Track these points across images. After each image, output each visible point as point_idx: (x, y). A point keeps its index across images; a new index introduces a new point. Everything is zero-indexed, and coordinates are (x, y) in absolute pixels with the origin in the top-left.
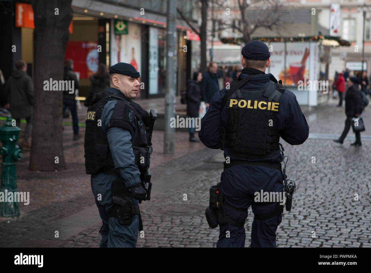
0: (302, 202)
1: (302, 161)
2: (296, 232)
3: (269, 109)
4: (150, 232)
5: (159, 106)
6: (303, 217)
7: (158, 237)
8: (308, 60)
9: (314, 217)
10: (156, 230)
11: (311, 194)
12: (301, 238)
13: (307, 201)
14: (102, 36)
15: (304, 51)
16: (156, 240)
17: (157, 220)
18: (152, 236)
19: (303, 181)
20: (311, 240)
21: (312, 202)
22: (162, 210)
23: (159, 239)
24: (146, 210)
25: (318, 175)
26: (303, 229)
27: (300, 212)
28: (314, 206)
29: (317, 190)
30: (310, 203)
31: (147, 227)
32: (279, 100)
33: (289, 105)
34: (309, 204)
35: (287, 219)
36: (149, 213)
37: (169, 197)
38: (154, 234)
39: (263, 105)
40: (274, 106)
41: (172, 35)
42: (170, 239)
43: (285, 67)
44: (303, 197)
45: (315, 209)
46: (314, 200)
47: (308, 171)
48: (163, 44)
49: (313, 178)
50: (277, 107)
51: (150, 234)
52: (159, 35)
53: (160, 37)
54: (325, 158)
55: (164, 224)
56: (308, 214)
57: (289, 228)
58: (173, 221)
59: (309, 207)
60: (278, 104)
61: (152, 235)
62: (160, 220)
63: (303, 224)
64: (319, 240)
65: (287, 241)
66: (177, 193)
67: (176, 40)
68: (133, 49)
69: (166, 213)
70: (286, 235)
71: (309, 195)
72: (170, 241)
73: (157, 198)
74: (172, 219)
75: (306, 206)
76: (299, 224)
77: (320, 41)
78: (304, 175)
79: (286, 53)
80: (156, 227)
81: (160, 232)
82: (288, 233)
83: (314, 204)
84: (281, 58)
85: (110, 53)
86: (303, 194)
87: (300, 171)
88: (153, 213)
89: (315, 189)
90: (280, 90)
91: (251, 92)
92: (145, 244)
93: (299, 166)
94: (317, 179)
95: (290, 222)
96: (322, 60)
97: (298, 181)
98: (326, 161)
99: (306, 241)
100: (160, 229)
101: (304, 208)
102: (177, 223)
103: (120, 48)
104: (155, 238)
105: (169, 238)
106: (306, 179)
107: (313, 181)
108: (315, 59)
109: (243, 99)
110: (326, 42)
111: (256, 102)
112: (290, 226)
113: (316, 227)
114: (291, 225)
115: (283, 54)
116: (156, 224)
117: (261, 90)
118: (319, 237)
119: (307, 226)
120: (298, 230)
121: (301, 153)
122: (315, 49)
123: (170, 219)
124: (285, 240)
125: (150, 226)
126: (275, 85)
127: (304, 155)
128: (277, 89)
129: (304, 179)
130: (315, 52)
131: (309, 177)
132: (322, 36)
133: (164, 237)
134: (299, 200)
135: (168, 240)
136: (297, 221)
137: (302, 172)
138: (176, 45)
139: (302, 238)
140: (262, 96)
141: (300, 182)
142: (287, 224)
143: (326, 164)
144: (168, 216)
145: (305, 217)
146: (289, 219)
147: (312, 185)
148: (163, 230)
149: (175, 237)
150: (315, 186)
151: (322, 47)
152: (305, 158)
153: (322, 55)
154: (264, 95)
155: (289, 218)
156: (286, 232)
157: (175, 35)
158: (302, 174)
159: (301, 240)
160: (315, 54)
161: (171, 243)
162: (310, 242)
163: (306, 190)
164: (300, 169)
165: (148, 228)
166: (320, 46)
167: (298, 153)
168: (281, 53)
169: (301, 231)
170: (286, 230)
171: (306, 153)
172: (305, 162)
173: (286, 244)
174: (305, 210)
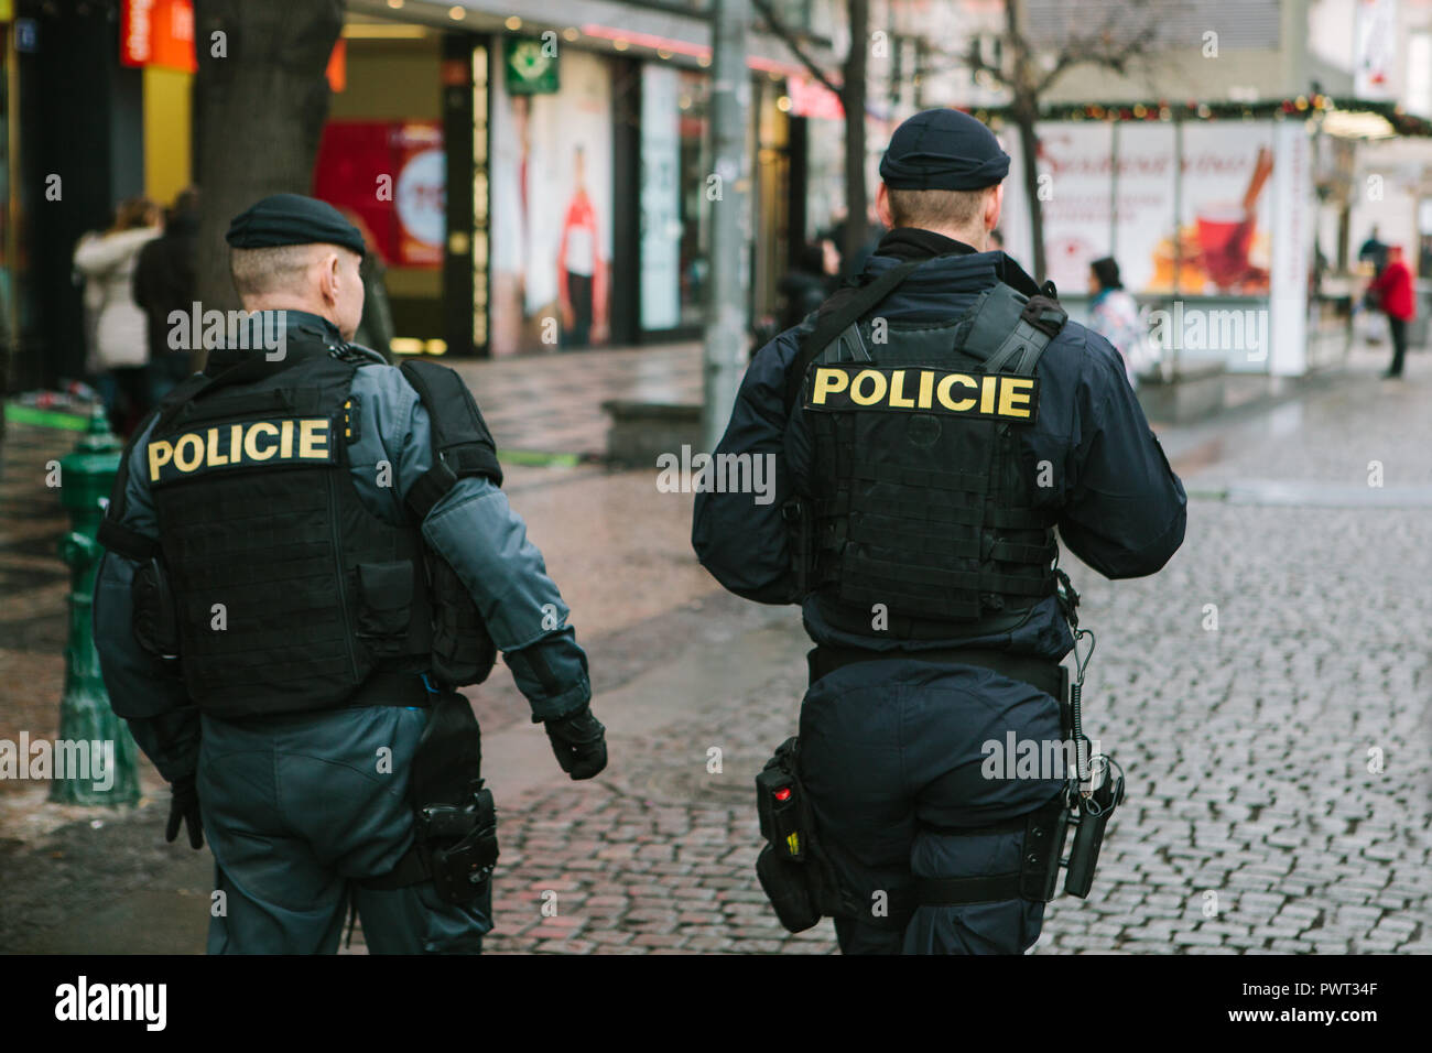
0: (1241, 754)
1: (1243, 590)
2: (1218, 869)
3: (987, 407)
4: (647, 865)
5: (680, 374)
6: (1246, 813)
7: (676, 887)
8: (1267, 192)
9: (1291, 813)
10: (669, 857)
11: (1280, 720)
12: (1236, 895)
13: (1263, 749)
14: (456, 101)
15: (1251, 158)
16: (671, 896)
17: (674, 820)
18: (655, 883)
19: (1245, 670)
20: (1280, 899)
21: (1280, 752)
22: (691, 783)
23: (678, 893)
24: (632, 781)
25: (1304, 645)
26: (1246, 856)
27: (1234, 791)
28: (1290, 767)
29: (1303, 705)
30: (1274, 759)
31: (633, 846)
32: (1035, 369)
33: (1083, 390)
34: (1269, 759)
35: (1183, 817)
36: (641, 792)
37: (720, 730)
38: (660, 875)
39: (958, 393)
40: (1008, 396)
41: (732, 95)
42: (723, 896)
43: (1178, 222)
44: (1247, 733)
45: (1294, 780)
46: (1291, 743)
47: (1266, 631)
48: (698, 130)
49: (1288, 657)
50: (1026, 399)
51: (645, 872)
52: (679, 97)
53: (687, 104)
54: (1333, 578)
55: (700, 837)
56: (1267, 800)
57: (1191, 852)
58: (737, 824)
59: (1271, 772)
60: (1029, 384)
61: (651, 878)
62: (685, 819)
63: (1246, 838)
64: (1308, 900)
65: (1183, 906)
66: (752, 715)
67: (746, 115)
68: (579, 151)
69: (705, 794)
70: (1180, 880)
71: (1269, 725)
72: (724, 903)
73: (673, 735)
74: (732, 817)
75: (1260, 768)
76: (1230, 837)
77: (1316, 117)
78: (1250, 647)
79: (1182, 165)
80: (668, 849)
81: (685, 869)
82: (1188, 873)
83: (1290, 760)
84: (1163, 184)
85: (487, 166)
86: (1245, 720)
87: (1237, 630)
88: (656, 793)
89: (1295, 702)
90: (1042, 322)
91: (909, 333)
92: (626, 913)
93: (1232, 608)
94: (1304, 662)
95: (1193, 829)
96: (1323, 192)
97: (1228, 670)
98: (1340, 592)
99: (1257, 903)
100: (684, 856)
101: (1251, 777)
102: (749, 832)
103: (527, 146)
104: (663, 892)
105: (721, 889)
106: (1258, 664)
107: (1289, 672)
108: (1296, 190)
109: (873, 365)
110: (1342, 123)
111: (927, 378)
112: (1193, 844)
113: (1297, 852)
114: (1201, 842)
115: (1171, 169)
116: (670, 836)
117: (955, 324)
118: (1310, 890)
119: (1264, 848)
120: (1227, 863)
121: (1239, 559)
122: (1297, 150)
123: (722, 816)
124: (1177, 901)
125: (645, 843)
126: (1019, 303)
127: (1250, 568)
128: (1026, 320)
129: (1251, 662)
130: (1296, 161)
131: (1272, 656)
132: (1325, 95)
133: (701, 885)
134: (1231, 745)
135: (714, 899)
136: (1223, 826)
137: (1244, 634)
138: (748, 135)
139: (1242, 892)
140: (955, 349)
141: (1235, 674)
142: (1182, 838)
143: (1338, 602)
144: (714, 805)
145: (1256, 812)
146: (1193, 820)
147: (1284, 687)
148: (694, 859)
149: (744, 884)
150: (1295, 691)
151: (1325, 144)
152: (1255, 578)
153: (1323, 175)
154: (966, 347)
155: (1191, 815)
156: (1179, 871)
157: (744, 94)
158: (1246, 641)
159: (1237, 901)
160: (1297, 170)
161: (729, 909)
162: (1274, 911)
163: (1259, 704)
164: (1236, 621)
165: (637, 851)
166: (1315, 138)
167: (1227, 559)
168: (1159, 166)
169: (1237, 865)
170: (1178, 862)
171: (1259, 560)
172: (1255, 596)
173: (1180, 917)
174: (1255, 783)
